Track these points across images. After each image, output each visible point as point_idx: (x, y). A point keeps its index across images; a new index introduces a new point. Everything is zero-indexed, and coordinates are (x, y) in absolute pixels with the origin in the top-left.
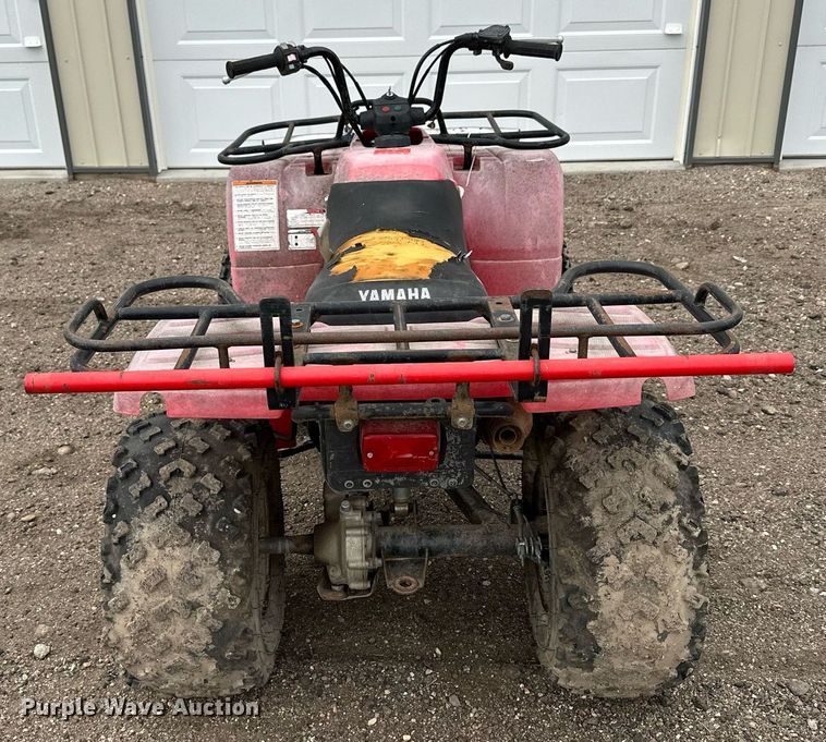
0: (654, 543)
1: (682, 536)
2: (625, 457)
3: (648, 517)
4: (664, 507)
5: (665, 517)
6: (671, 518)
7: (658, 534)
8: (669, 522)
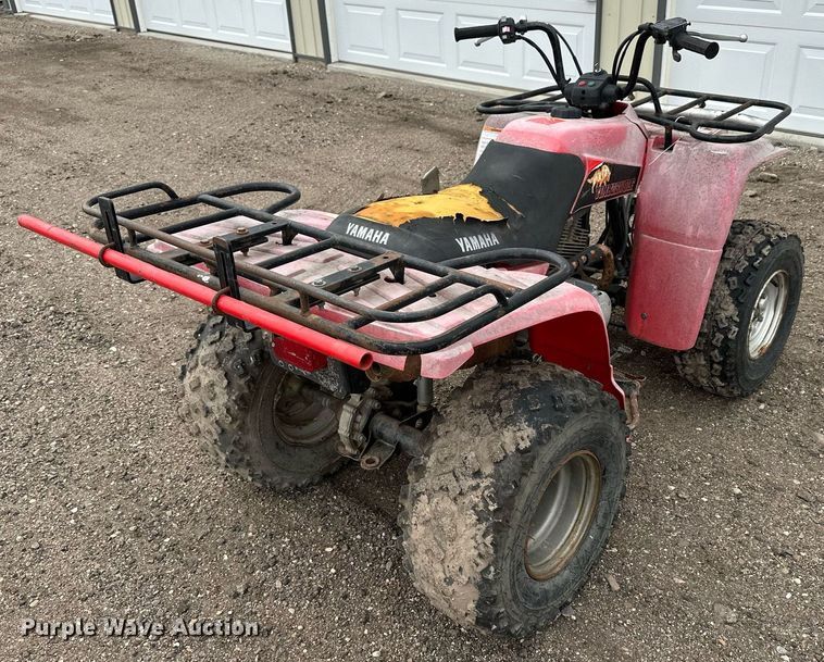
0: (455, 499)
1: (481, 504)
2: (477, 422)
3: (462, 477)
4: (477, 474)
5: (474, 483)
6: (478, 486)
7: (461, 494)
8: (475, 488)
